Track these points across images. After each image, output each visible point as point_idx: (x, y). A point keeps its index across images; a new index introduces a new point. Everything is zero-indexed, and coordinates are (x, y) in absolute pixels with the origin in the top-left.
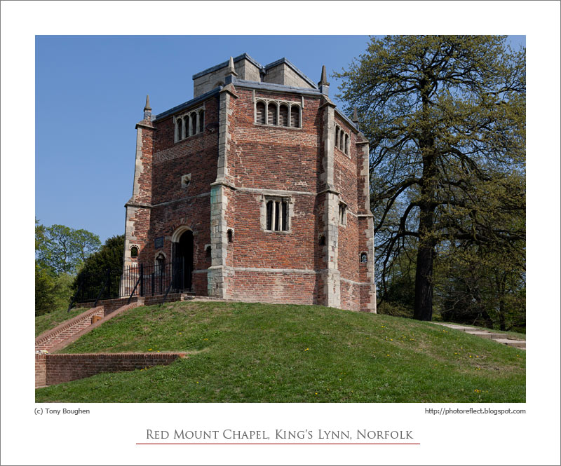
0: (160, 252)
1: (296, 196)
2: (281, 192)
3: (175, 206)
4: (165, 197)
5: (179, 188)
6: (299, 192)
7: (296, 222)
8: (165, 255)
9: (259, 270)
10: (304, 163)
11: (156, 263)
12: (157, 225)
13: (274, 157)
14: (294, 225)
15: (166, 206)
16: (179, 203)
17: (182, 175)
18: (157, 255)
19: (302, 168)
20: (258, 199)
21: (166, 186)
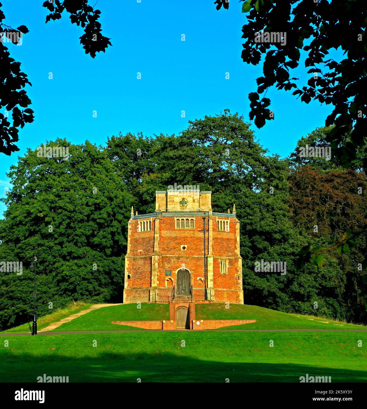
0: (169, 277)
1: (229, 259)
2: (225, 258)
3: (178, 258)
4: (170, 252)
5: (180, 250)
6: (229, 258)
7: (229, 270)
8: (173, 279)
9: (220, 289)
10: (230, 245)
11: (166, 282)
12: (166, 265)
13: (222, 243)
14: (228, 271)
15: (172, 257)
16: (181, 257)
17: (181, 245)
18: (167, 278)
19: (230, 247)
20: (219, 261)
21: (171, 247)
